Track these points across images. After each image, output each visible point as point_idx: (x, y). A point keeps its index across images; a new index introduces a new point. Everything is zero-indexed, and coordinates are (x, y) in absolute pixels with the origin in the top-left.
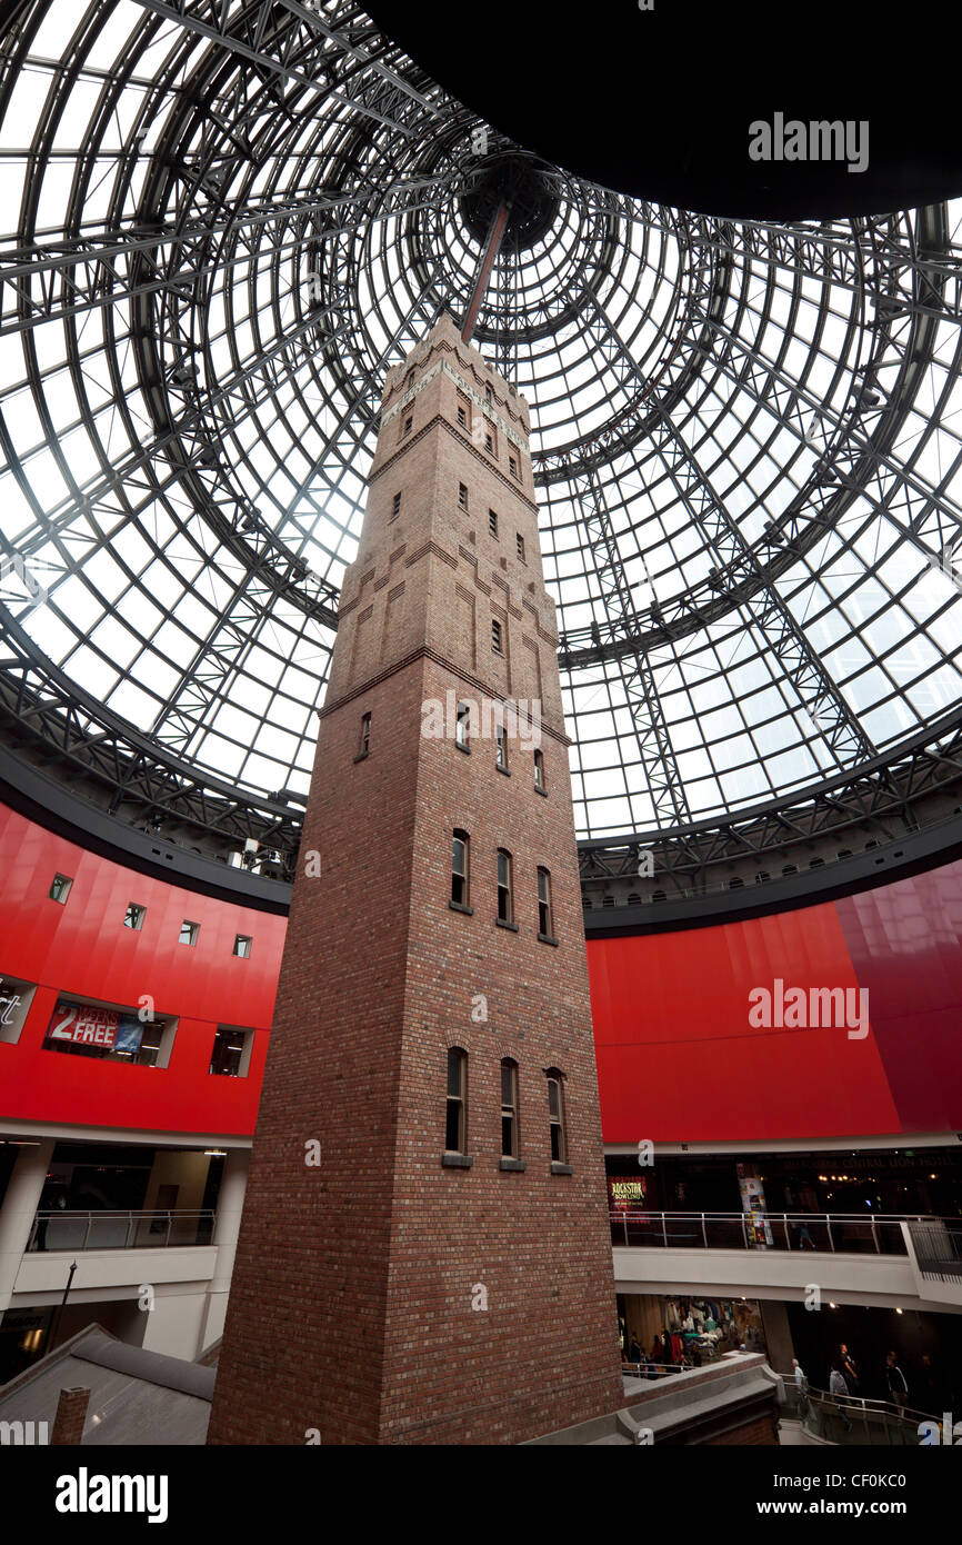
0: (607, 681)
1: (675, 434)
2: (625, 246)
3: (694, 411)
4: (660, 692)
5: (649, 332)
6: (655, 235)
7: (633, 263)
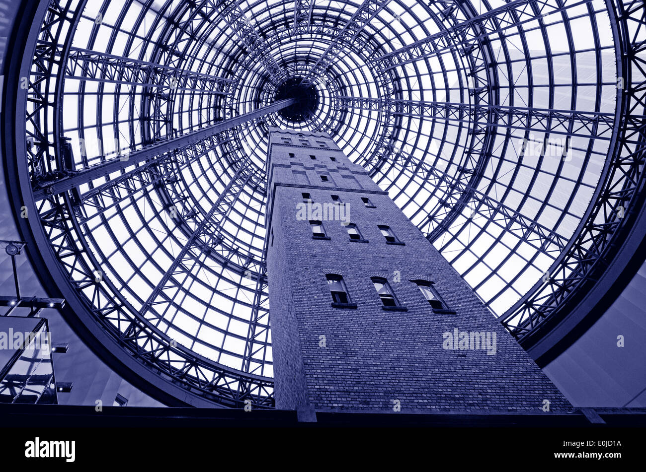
0: (470, 220)
1: (410, 104)
2: (343, 74)
3: (410, 91)
4: (499, 201)
5: (373, 87)
6: (347, 59)
7: (350, 75)
